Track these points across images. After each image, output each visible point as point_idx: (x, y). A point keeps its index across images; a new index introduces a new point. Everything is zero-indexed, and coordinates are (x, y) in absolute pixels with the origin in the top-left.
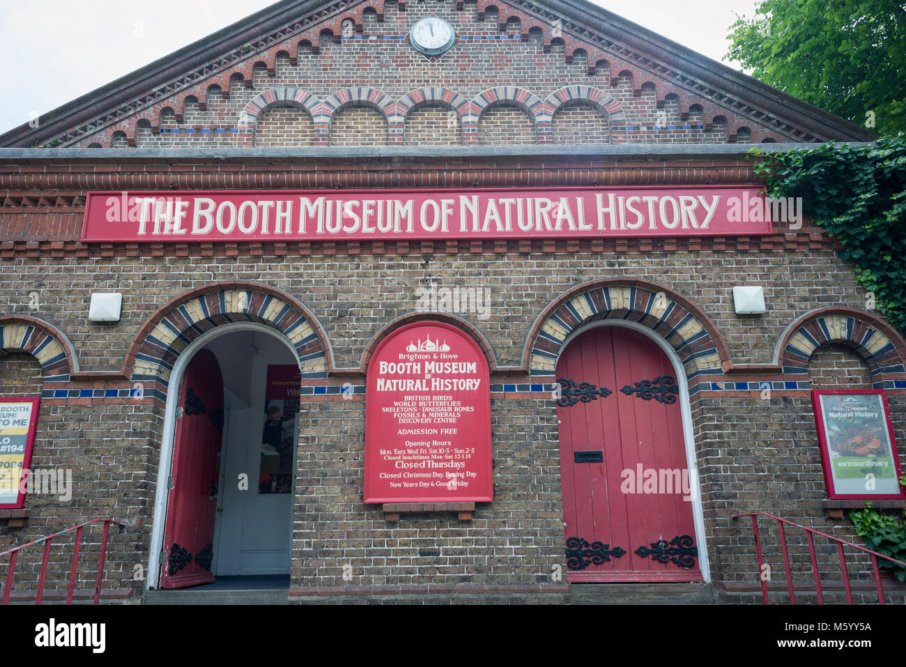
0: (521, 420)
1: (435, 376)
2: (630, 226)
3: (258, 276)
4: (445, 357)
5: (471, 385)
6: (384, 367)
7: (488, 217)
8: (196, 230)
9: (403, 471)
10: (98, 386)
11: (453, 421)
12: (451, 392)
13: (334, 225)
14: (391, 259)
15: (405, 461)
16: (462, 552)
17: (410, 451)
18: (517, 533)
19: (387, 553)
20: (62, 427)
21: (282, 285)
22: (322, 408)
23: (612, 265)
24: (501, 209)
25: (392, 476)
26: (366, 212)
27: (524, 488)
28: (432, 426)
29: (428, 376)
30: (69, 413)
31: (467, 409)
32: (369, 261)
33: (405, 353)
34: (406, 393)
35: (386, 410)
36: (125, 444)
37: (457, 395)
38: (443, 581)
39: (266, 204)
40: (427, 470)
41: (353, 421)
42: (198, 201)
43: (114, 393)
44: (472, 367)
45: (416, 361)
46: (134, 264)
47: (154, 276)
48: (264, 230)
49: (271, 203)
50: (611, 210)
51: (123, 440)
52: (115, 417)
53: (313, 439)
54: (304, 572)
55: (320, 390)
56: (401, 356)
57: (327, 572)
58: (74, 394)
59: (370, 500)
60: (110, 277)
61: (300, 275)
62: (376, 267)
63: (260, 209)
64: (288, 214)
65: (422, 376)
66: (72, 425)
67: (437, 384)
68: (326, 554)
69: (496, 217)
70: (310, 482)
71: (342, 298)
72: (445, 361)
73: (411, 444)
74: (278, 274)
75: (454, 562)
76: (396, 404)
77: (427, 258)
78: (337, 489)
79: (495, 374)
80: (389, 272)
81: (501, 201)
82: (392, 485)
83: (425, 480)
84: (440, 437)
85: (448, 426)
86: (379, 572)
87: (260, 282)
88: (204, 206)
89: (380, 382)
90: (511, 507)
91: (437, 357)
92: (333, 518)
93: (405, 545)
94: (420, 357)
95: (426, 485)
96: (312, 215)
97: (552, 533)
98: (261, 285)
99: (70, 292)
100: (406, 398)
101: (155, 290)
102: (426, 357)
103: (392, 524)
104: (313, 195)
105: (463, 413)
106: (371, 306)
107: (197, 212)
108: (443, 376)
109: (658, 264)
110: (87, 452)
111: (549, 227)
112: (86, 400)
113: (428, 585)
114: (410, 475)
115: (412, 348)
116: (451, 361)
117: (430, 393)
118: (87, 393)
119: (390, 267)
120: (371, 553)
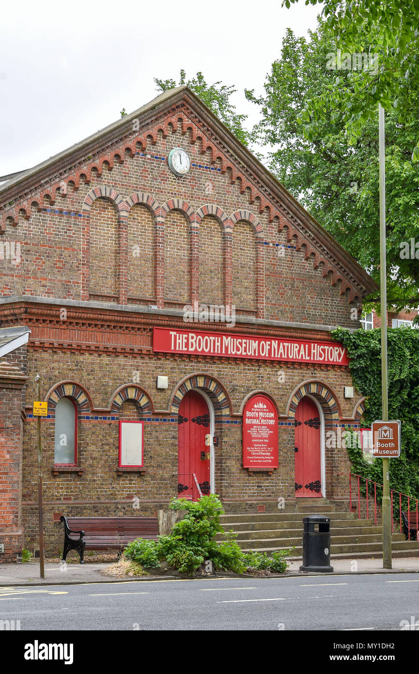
0: (285, 437)
1: (262, 418)
2: (320, 358)
3: (207, 370)
4: (264, 410)
5: (272, 422)
6: (248, 414)
7: (280, 351)
8: (190, 349)
9: (254, 456)
10: (160, 417)
11: (267, 436)
12: (266, 425)
13: (233, 351)
14: (249, 366)
15: (255, 452)
16: (268, 486)
17: (256, 448)
18: (283, 479)
19: (248, 486)
20: (151, 434)
21: (215, 375)
22: (229, 430)
23: (312, 374)
24: (284, 347)
25: (251, 458)
26: (244, 345)
27: (285, 463)
28: (261, 438)
29: (260, 418)
30: (152, 428)
31: (271, 432)
32: (242, 367)
33: (254, 408)
34: (254, 425)
35: (248, 431)
36: (171, 442)
37: (269, 426)
38: (263, 497)
39: (212, 338)
40: (260, 456)
41: (238, 436)
42: (191, 335)
43: (165, 420)
44: (272, 415)
45: (257, 412)
46: (168, 362)
47: (174, 368)
48: (212, 351)
49: (214, 338)
50: (315, 351)
51: (170, 440)
52: (167, 431)
53: (226, 442)
54: (226, 493)
55: (228, 422)
56: (253, 409)
57: (232, 493)
58: (153, 420)
59: (245, 467)
60: (160, 367)
61: (220, 371)
62: (244, 370)
63: (210, 340)
64: (219, 344)
65: (258, 418)
66: (154, 433)
67: (263, 421)
68: (232, 486)
69: (282, 351)
70: (226, 459)
71: (234, 382)
72: (265, 412)
73: (256, 445)
74: (213, 370)
75: (266, 490)
76: (251, 429)
77: (260, 366)
78: (234, 462)
79: (280, 418)
80: (248, 372)
81: (284, 344)
82: (251, 461)
83: (260, 459)
84: (264, 443)
85: (266, 438)
86: (246, 493)
87: (208, 373)
88: (192, 338)
89: (247, 420)
90: (282, 470)
91: (262, 410)
92: (234, 473)
93: (253, 483)
94: (258, 410)
95: (260, 461)
96: (227, 345)
97: (292, 480)
98: (209, 374)
99: (148, 374)
100: (254, 427)
101: (175, 375)
102: (260, 410)
103: (249, 476)
104: (227, 336)
105: (270, 433)
106: (242, 386)
107: (191, 340)
108: (265, 418)
109: (326, 374)
110: (160, 445)
111: (297, 357)
112: (157, 423)
113: (260, 498)
114: (256, 458)
115: (255, 406)
116: (267, 412)
117: (261, 425)
118: (157, 420)
119: (248, 370)
120: (244, 486)
